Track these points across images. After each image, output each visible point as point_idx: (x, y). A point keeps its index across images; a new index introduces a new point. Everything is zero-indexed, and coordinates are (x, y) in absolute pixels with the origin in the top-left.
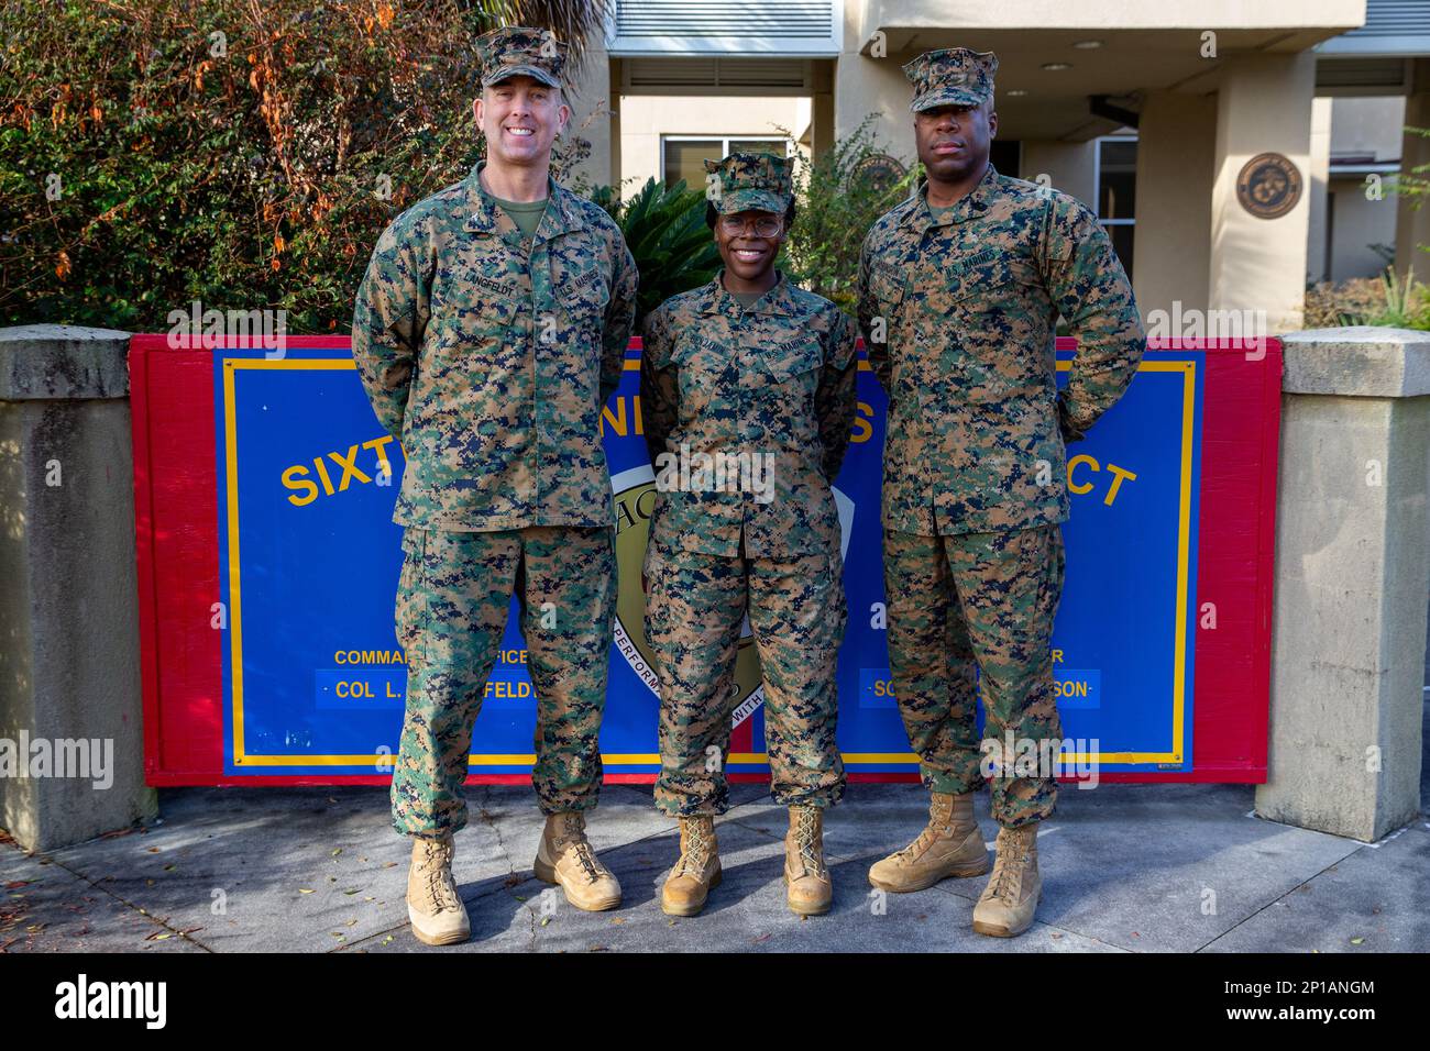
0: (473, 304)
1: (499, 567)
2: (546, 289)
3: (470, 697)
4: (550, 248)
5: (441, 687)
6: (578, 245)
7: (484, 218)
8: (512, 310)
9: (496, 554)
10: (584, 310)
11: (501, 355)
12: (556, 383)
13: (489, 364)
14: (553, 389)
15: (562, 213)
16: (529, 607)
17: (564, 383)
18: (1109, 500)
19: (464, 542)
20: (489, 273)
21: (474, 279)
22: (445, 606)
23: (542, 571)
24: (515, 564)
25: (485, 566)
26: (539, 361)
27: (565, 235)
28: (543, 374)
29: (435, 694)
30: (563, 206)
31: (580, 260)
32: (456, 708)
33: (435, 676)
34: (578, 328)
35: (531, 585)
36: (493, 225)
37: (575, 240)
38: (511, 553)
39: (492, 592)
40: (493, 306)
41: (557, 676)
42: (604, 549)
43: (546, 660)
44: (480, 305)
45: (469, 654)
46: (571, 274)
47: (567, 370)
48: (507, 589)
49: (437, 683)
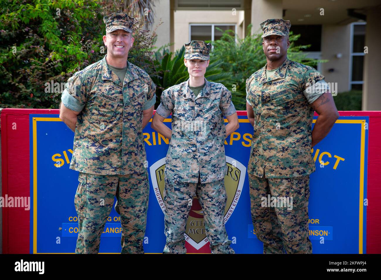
0: (103, 104)
1: (111, 186)
2: (128, 99)
3: (100, 228)
4: (128, 85)
5: (92, 226)
6: (137, 84)
7: (108, 75)
8: (116, 106)
9: (110, 182)
10: (139, 106)
11: (111, 120)
12: (129, 129)
13: (107, 123)
14: (128, 131)
15: (132, 74)
16: (120, 198)
17: (131, 129)
18: (335, 167)
19: (100, 179)
20: (108, 94)
21: (104, 96)
22: (93, 200)
23: (125, 186)
24: (116, 185)
25: (107, 186)
26: (124, 122)
27: (133, 81)
28: (125, 126)
29: (89, 228)
30: (132, 71)
31: (138, 89)
32: (96, 232)
33: (89, 222)
34: (137, 112)
35: (121, 191)
36: (111, 78)
37: (136, 82)
38: (115, 182)
39: (108, 194)
40: (110, 105)
41: (129, 220)
42: (145, 179)
43: (126, 215)
44: (105, 104)
45: (100, 214)
46: (136, 94)
47: (132, 125)
48: (114, 193)
49: (90, 225)
